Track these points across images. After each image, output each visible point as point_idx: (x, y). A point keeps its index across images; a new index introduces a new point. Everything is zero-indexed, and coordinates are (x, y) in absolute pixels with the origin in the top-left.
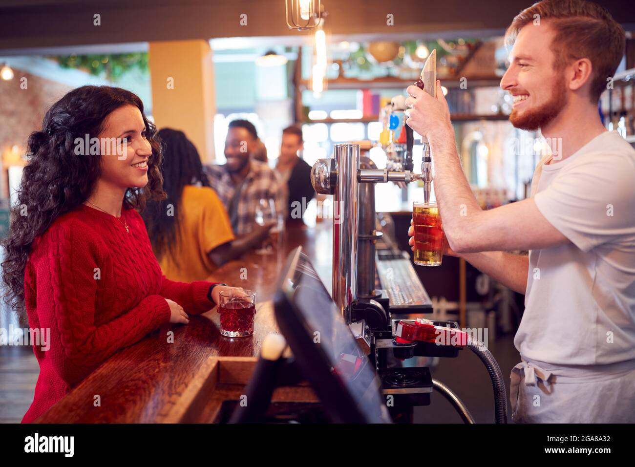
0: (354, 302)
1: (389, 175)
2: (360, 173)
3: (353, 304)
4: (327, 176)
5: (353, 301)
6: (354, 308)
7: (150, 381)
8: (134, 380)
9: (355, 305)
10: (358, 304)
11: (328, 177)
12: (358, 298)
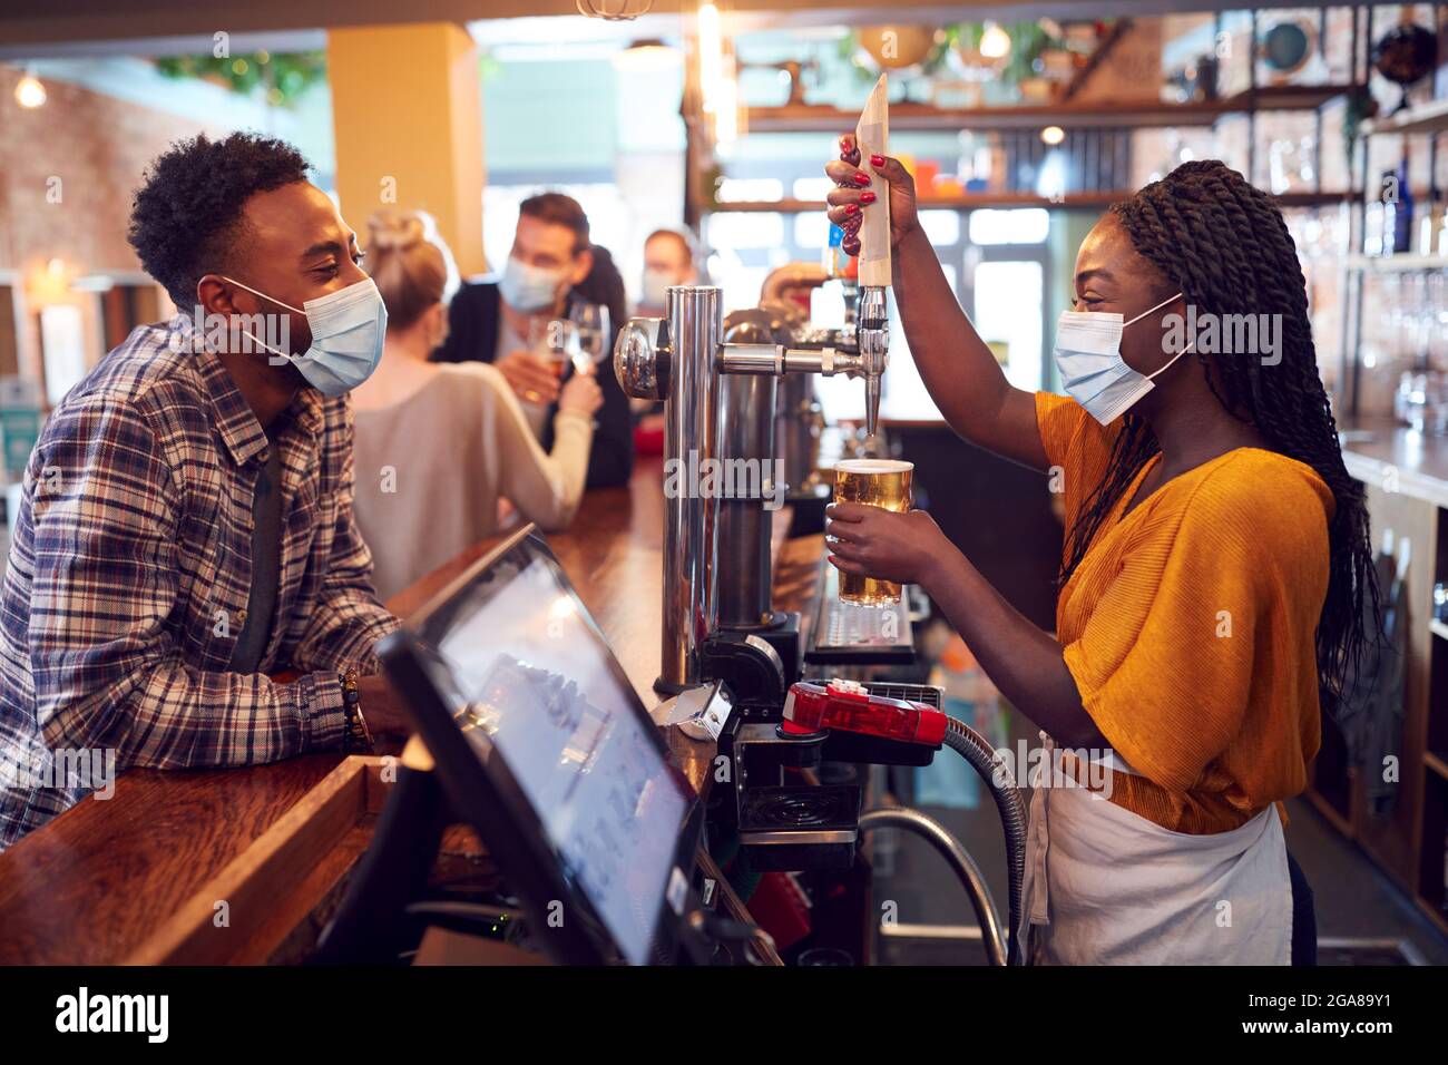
0: (708, 640)
1: (788, 359)
2: (723, 353)
3: (705, 644)
4: (648, 358)
5: (706, 636)
6: (709, 653)
7: (221, 804)
8: (188, 803)
9: (709, 646)
10: (718, 644)
11: (650, 361)
12: (720, 630)
